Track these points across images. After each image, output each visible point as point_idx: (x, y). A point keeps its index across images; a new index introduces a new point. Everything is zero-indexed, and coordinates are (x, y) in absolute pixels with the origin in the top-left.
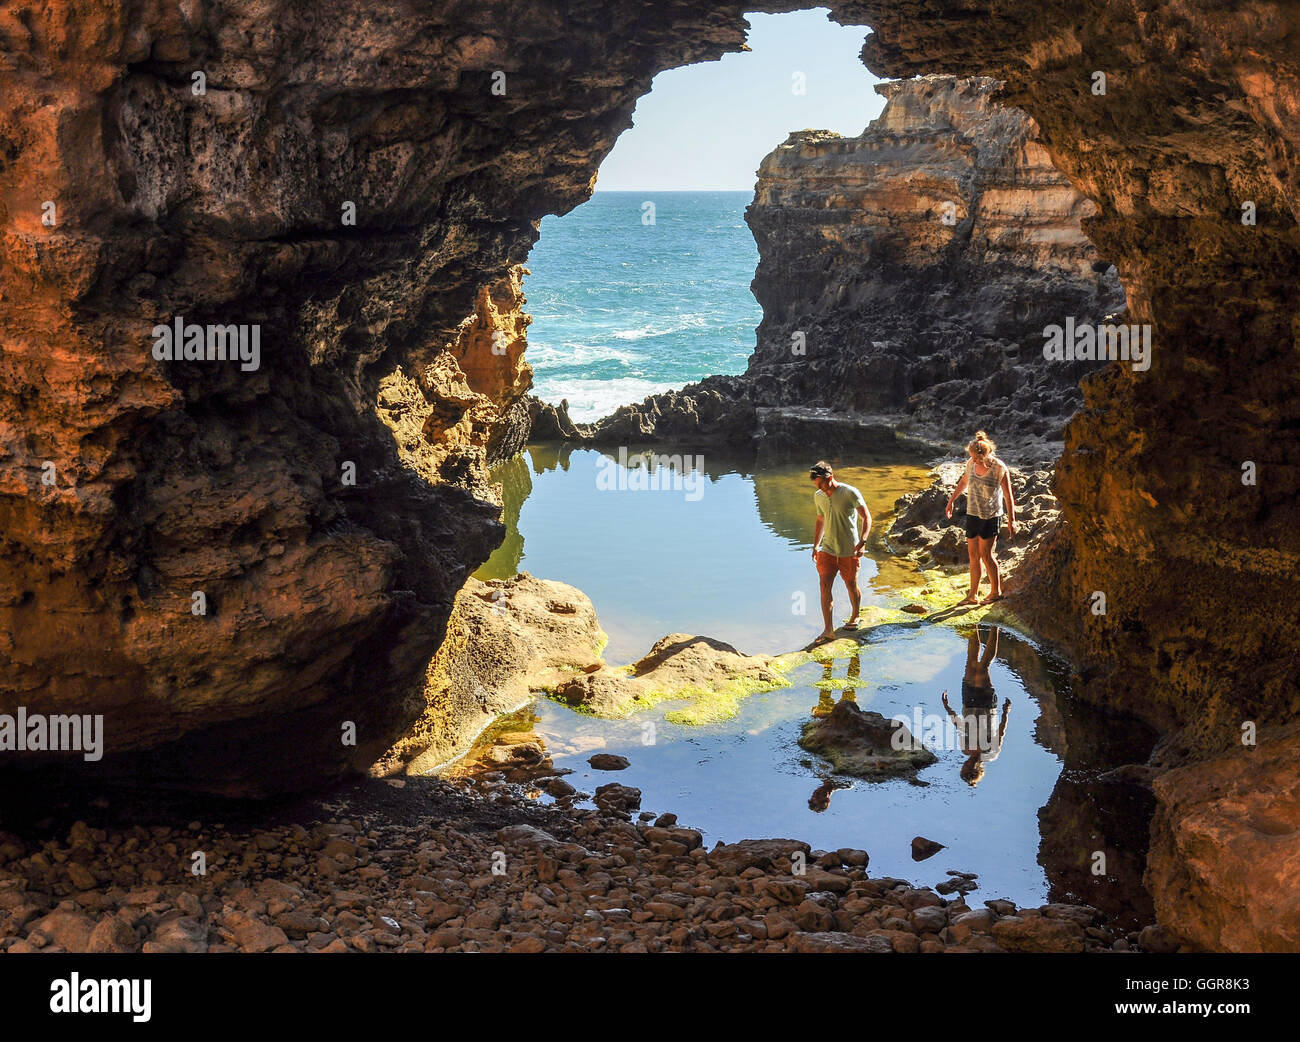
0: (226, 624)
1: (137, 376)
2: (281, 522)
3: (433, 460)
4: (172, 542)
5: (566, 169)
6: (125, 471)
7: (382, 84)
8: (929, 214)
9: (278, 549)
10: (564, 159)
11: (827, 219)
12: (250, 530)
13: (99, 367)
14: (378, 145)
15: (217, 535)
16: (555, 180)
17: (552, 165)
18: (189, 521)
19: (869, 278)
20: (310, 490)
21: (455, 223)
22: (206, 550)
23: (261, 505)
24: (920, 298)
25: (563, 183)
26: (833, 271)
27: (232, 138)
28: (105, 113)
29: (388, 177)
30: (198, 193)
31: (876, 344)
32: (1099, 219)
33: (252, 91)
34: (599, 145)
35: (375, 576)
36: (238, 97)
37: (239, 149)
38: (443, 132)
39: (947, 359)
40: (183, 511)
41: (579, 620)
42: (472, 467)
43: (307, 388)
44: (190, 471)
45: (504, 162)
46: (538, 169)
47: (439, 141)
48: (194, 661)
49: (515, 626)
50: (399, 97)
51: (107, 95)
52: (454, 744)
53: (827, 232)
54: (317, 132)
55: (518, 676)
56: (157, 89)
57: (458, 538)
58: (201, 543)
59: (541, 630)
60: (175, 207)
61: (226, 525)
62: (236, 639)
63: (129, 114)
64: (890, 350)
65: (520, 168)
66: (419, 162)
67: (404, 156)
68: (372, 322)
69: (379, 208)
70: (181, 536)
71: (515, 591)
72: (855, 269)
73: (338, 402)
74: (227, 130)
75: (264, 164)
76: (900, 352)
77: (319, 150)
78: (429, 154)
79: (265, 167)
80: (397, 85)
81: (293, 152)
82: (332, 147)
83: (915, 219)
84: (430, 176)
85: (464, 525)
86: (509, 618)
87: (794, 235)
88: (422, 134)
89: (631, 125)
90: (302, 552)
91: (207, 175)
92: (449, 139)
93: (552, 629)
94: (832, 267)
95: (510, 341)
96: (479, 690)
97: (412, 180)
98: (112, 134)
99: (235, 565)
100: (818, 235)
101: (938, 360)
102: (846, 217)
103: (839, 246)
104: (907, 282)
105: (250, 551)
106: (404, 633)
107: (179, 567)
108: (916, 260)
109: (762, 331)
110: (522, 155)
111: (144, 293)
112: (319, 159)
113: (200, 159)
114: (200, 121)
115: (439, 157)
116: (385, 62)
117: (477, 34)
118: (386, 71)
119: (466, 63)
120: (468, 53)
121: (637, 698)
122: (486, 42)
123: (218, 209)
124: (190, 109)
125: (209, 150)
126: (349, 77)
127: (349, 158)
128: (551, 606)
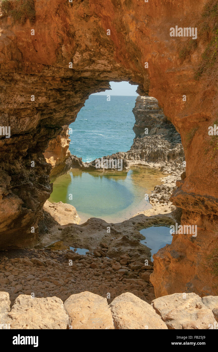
3: (37, 178)
5: (69, 116)
7: (22, 107)
10: (68, 114)
11: (152, 113)
14: (22, 118)
16: (66, 118)
17: (65, 115)
19: (162, 128)
21: (43, 128)
24: (172, 134)
25: (68, 119)
26: (153, 125)
29: (24, 124)
31: (158, 146)
34: (76, 111)
35: (16, 206)
38: (36, 114)
41: (72, 213)
42: (46, 180)
43: (8, 164)
45: (54, 115)
46: (62, 116)
47: (35, 116)
49: (57, 214)
50: (25, 110)
52: (39, 240)
53: (152, 116)
54: (9, 116)
55: (56, 226)
57: (39, 196)
59: (63, 215)
64: (163, 148)
65: (58, 116)
66: (31, 121)
67: (27, 120)
68: (24, 149)
69: (22, 130)
71: (58, 206)
72: (159, 125)
73: (15, 167)
76: (165, 148)
77: (9, 120)
78: (33, 119)
80: (25, 107)
82: (12, 119)
84: (33, 123)
86: (56, 212)
87: (144, 116)
88: (31, 115)
89: (84, 106)
90: (1, 201)
92: (38, 116)
93: (65, 215)
94: (153, 124)
95: (65, 146)
96: (46, 228)
97: (29, 124)
100: (150, 116)
101: (173, 151)
102: (157, 112)
103: (155, 119)
104: (171, 129)
106: (25, 217)
109: (135, 140)
115: (35, 119)
116: (23, 103)
117: (42, 96)
118: (23, 105)
119: (40, 102)
120: (41, 100)
121: (81, 232)
122: (44, 98)
126: (15, 106)
127: (16, 121)
128: (66, 210)
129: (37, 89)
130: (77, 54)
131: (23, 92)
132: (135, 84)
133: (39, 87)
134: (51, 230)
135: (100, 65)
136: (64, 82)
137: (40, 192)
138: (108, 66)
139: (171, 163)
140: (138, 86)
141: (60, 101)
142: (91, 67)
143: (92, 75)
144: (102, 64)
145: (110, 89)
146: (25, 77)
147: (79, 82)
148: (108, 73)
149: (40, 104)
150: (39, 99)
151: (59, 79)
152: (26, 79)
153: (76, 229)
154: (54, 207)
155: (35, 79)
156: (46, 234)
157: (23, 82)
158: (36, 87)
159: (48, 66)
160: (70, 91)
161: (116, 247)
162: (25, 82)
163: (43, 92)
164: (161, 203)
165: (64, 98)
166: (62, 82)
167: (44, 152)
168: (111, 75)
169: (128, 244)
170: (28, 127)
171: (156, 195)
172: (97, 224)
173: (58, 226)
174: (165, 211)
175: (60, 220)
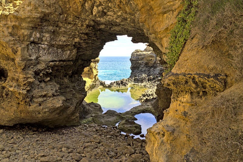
0: (41, 107)
1: (30, 78)
2: (49, 95)
4: (35, 97)
6: (28, 88)
7: (65, 44)
8: (151, 60)
9: (48, 98)
10: (94, 52)
11: (139, 60)
12: (45, 96)
13: (25, 76)
14: (65, 51)
15: (40, 96)
16: (93, 55)
18: (37, 95)
19: (144, 67)
21: (80, 60)
22: (39, 98)
23: (46, 93)
28: (27, 47)
29: (67, 54)
30: (40, 56)
32: (161, 60)
33: (47, 45)
34: (98, 51)
35: (61, 102)
36: (45, 45)
37: (46, 51)
38: (74, 49)
40: (37, 93)
43: (59, 79)
44: (38, 89)
45: (86, 53)
46: (91, 53)
47: (73, 50)
48: (38, 111)
49: (90, 108)
50: (67, 46)
51: (28, 45)
52: (79, 122)
53: (139, 62)
54: (57, 49)
56: (35, 44)
59: (93, 109)
60: (37, 58)
61: (42, 95)
62: (43, 109)
63: (31, 47)
65: (88, 53)
66: (71, 53)
67: (69, 52)
68: (70, 72)
69: (65, 58)
70: (36, 97)
71: (91, 104)
73: (63, 81)
74: (44, 49)
75: (49, 53)
76: (146, 76)
80: (67, 44)
81: (53, 52)
82: (59, 51)
83: (150, 60)
84: (73, 54)
87: (135, 62)
88: (71, 49)
90: (51, 99)
91: (41, 54)
93: (95, 109)
94: (140, 66)
95: (95, 74)
96: (84, 116)
97: (70, 55)
98: (28, 49)
99: (43, 100)
100: (138, 62)
101: (151, 77)
102: (142, 60)
103: (141, 63)
105: (45, 98)
106: (68, 109)
107: (36, 100)
108: (150, 65)
109: (131, 73)
110: (88, 52)
111: (32, 68)
112: (57, 52)
113: (40, 52)
114: (40, 48)
115: (73, 52)
116: (65, 41)
117: (77, 38)
118: (65, 42)
119: (75, 41)
120: (76, 40)
121: (103, 117)
122: (78, 39)
123: (42, 58)
124: (39, 47)
125: (42, 51)
126: (61, 43)
127: (61, 52)
128: (95, 106)
129: (73, 32)
130: (95, 8)
131: (64, 34)
132: (130, 37)
133: (73, 31)
134: (87, 117)
135: (109, 16)
136: (89, 28)
137: (78, 95)
138: (114, 17)
139: (149, 83)
140: (132, 38)
141: (88, 42)
142: (104, 18)
143: (106, 28)
144: (111, 16)
145: (117, 39)
146: (65, 25)
147: (99, 32)
148: (115, 27)
149: (76, 43)
151: (85, 26)
152: (66, 26)
153: (100, 116)
154: (88, 105)
155: (71, 26)
156: (84, 119)
157: (64, 28)
158: (72, 31)
159: (79, 18)
160: (94, 37)
162: (66, 28)
163: (77, 35)
165: (91, 41)
166: (87, 28)
167: (82, 74)
168: (117, 29)
169: (129, 123)
170: (69, 56)
171: (143, 98)
172: (111, 113)
173: (91, 115)
174: (148, 106)
175: (92, 112)
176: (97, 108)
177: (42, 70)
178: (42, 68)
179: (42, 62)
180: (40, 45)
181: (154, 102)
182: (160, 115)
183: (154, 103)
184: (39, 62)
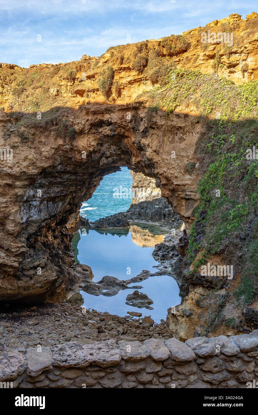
0: (32, 282)
1: (23, 247)
5: (88, 194)
6: (21, 260)
7: (58, 195)
14: (57, 202)
15: (31, 268)
18: (28, 266)
20: (45, 260)
22: (30, 270)
23: (39, 263)
25: (87, 196)
27: (35, 208)
28: (20, 209)
29: (58, 207)
30: (31, 217)
31: (156, 206)
35: (55, 273)
36: (37, 202)
37: (36, 209)
39: (171, 210)
41: (88, 272)
42: (69, 247)
43: (43, 238)
47: (66, 200)
48: (28, 287)
49: (76, 274)
51: (20, 207)
52: (65, 297)
54: (47, 203)
58: (30, 269)
59: (81, 275)
60: (28, 220)
61: (33, 267)
62: (34, 284)
63: (22, 208)
64: (159, 208)
67: (60, 204)
69: (56, 212)
70: (27, 269)
71: (77, 266)
74: (35, 207)
75: (40, 210)
76: (161, 208)
77: (47, 205)
78: (64, 202)
79: (40, 211)
80: (60, 195)
82: (49, 204)
85: (68, 260)
86: (75, 272)
91: (32, 214)
93: (83, 275)
96: (70, 287)
99: (34, 272)
101: (169, 210)
106: (58, 281)
107: (26, 273)
111: (24, 234)
112: (48, 207)
113: (31, 212)
114: (32, 206)
118: (58, 193)
121: (99, 289)
123: (33, 218)
124: (30, 205)
125: (33, 210)
126: (53, 195)
127: (52, 206)
128: (84, 270)
129: (70, 182)
130: (104, 158)
131: (59, 184)
134: (74, 288)
137: (67, 259)
139: (167, 221)
150: (70, 188)
153: (94, 287)
156: (70, 292)
157: (60, 178)
161: (129, 301)
162: (62, 178)
164: (161, 260)
169: (139, 298)
170: (60, 209)
171: (157, 253)
172: (111, 282)
173: (78, 285)
174: (166, 268)
175: (79, 279)
176: (86, 272)
177: (33, 234)
178: (33, 232)
179: (33, 224)
180: (31, 203)
181: (174, 261)
182: (184, 285)
183: (175, 263)
184: (29, 224)
